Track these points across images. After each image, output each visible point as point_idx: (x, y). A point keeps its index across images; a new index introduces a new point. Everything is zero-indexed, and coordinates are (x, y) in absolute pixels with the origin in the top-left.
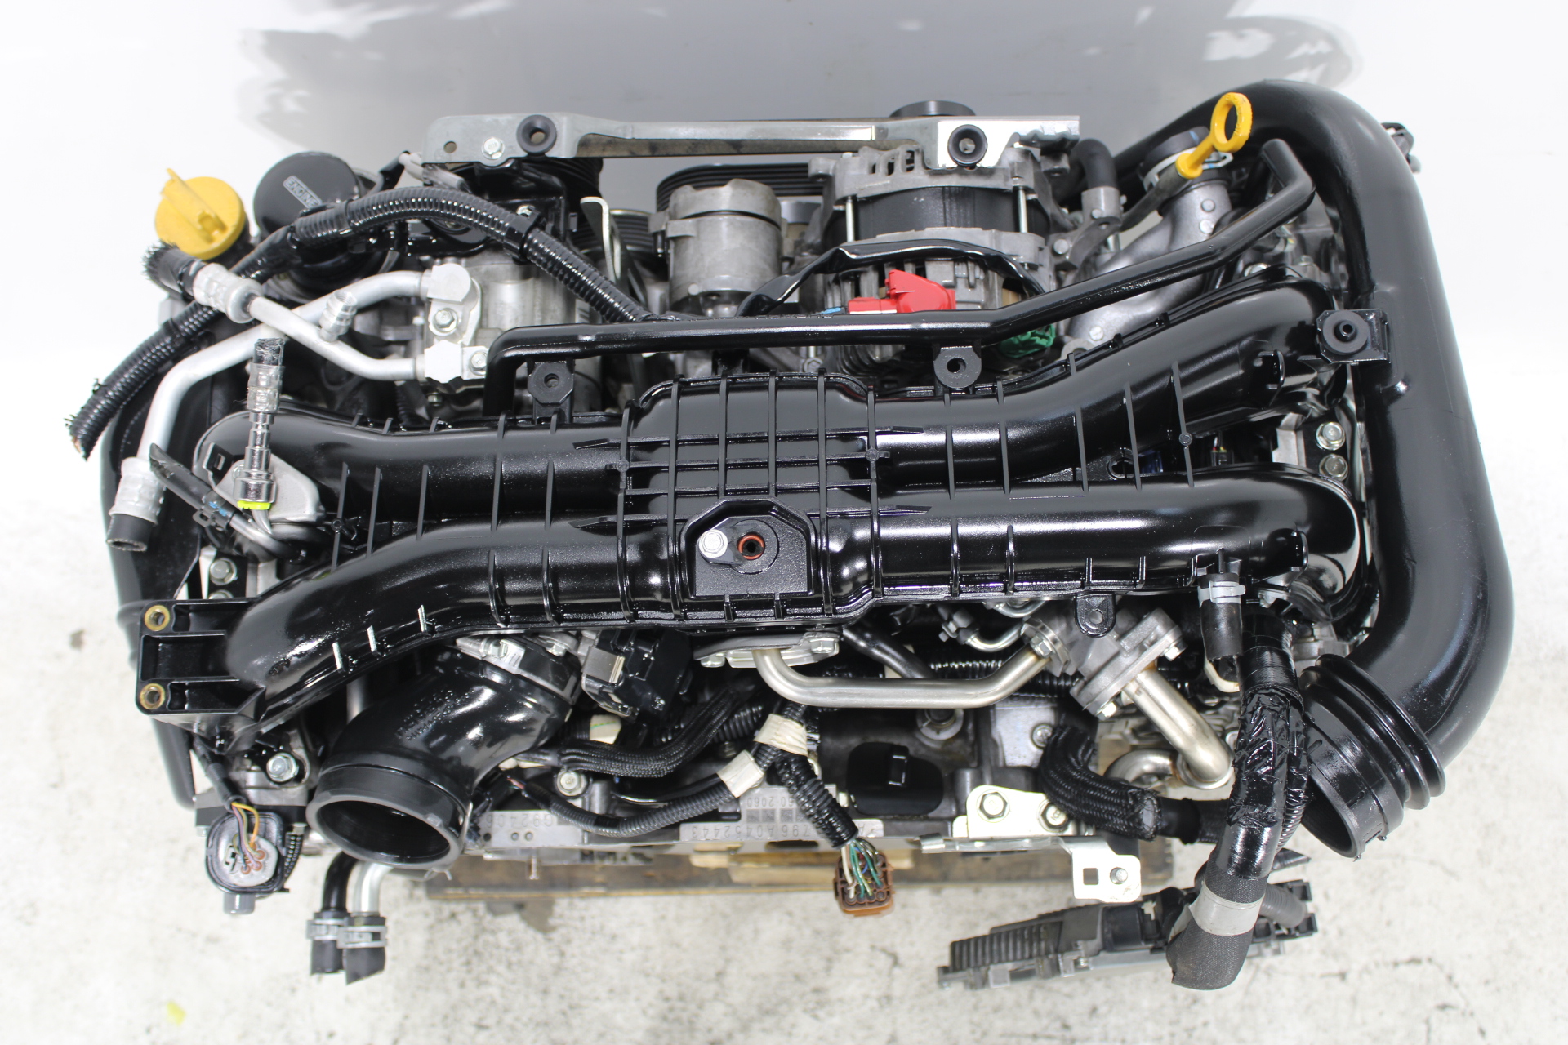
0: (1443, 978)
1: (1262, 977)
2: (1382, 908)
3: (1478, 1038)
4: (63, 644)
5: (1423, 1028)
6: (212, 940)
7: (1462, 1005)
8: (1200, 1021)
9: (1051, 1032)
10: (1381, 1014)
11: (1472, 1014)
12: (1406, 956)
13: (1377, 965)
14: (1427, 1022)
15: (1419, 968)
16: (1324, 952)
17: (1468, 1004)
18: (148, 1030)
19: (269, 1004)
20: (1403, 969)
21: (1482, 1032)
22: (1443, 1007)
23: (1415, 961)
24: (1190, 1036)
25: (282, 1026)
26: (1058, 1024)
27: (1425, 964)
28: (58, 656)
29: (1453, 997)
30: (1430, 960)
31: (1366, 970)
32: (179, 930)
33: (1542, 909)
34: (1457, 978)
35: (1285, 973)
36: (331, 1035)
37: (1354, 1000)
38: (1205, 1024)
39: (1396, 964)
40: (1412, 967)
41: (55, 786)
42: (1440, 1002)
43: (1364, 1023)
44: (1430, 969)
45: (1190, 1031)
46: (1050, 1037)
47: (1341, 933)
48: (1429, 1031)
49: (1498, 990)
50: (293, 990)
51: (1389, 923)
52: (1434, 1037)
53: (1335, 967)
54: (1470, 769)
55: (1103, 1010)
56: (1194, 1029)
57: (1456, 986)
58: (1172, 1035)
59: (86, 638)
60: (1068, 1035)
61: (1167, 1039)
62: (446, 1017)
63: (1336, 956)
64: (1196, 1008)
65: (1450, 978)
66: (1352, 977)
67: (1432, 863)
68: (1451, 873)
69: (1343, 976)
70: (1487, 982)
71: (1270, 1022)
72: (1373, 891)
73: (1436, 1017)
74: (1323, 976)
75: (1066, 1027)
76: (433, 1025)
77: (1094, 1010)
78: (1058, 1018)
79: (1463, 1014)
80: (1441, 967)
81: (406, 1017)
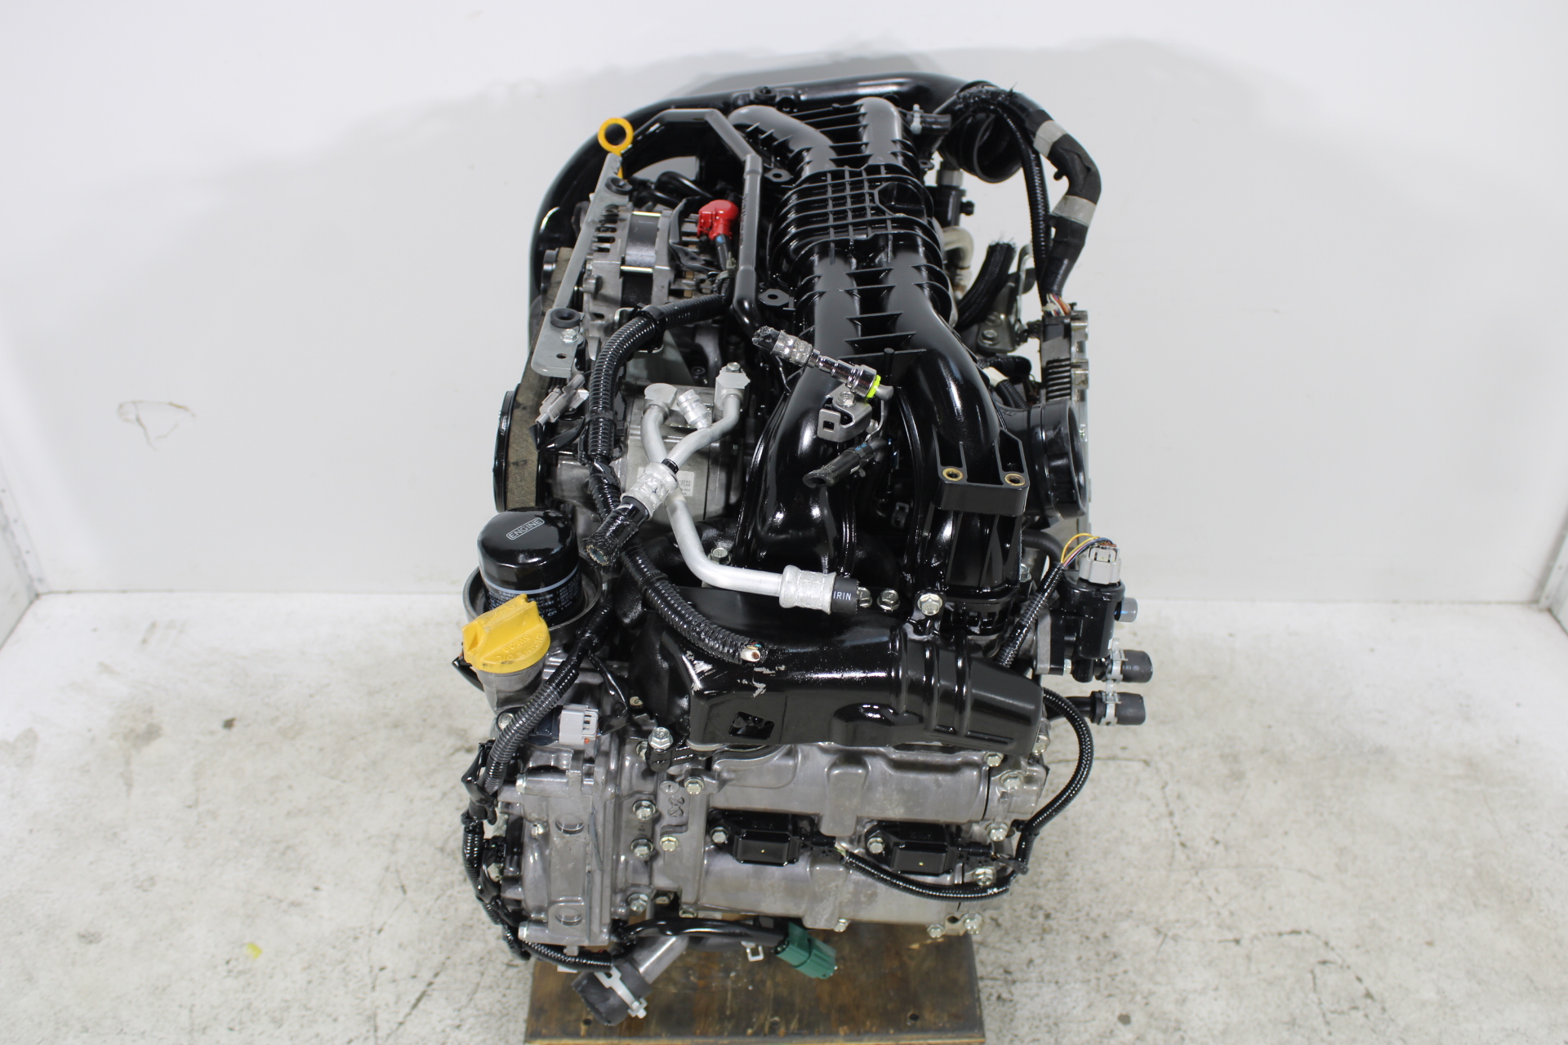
0: (1320, 943)
1: (1170, 942)
2: (1263, 898)
3: (1356, 984)
4: (217, 726)
5: (1309, 976)
6: (295, 904)
7: (1340, 961)
8: (1120, 970)
9: (995, 974)
10: (1273, 966)
11: (1348, 967)
12: (1288, 929)
13: (1264, 934)
14: (1312, 972)
15: (1300, 937)
16: (1219, 926)
17: (1344, 961)
18: (228, 962)
19: (334, 947)
20: (1286, 938)
21: (1359, 980)
22: (1324, 963)
23: (1295, 932)
24: (1113, 980)
25: (343, 962)
26: (1001, 971)
27: (1304, 934)
28: (212, 733)
29: (1331, 956)
30: (1308, 932)
31: (1256, 937)
32: (269, 897)
33: (1394, 900)
34: (1333, 943)
35: (1189, 940)
36: (382, 969)
37: (1249, 957)
38: (1125, 972)
39: (1280, 934)
40: (1294, 937)
41: (190, 807)
42: (1320, 959)
43: (1259, 972)
44: (1309, 937)
45: (1113, 977)
46: (994, 979)
47: (1232, 914)
48: (1314, 978)
49: (1368, 952)
50: (356, 938)
51: (1270, 908)
52: (1318, 982)
53: (1230, 936)
54: (1321, 815)
55: (1038, 961)
56: (1116, 975)
57: (1333, 949)
58: (1098, 979)
59: (236, 723)
60: (1009, 978)
61: (1093, 982)
62: (482, 958)
63: (1229, 928)
64: (1115, 961)
65: (1326, 944)
66: (1245, 942)
67: (1300, 871)
68: (1317, 877)
69: (1237, 942)
70: (1357, 947)
71: (1180, 971)
72: (1255, 888)
73: (1318, 970)
74: (1220, 942)
75: (1007, 972)
76: (471, 964)
77: (1031, 961)
78: (1001, 966)
79: (1341, 967)
80: (1318, 937)
81: (448, 958)
